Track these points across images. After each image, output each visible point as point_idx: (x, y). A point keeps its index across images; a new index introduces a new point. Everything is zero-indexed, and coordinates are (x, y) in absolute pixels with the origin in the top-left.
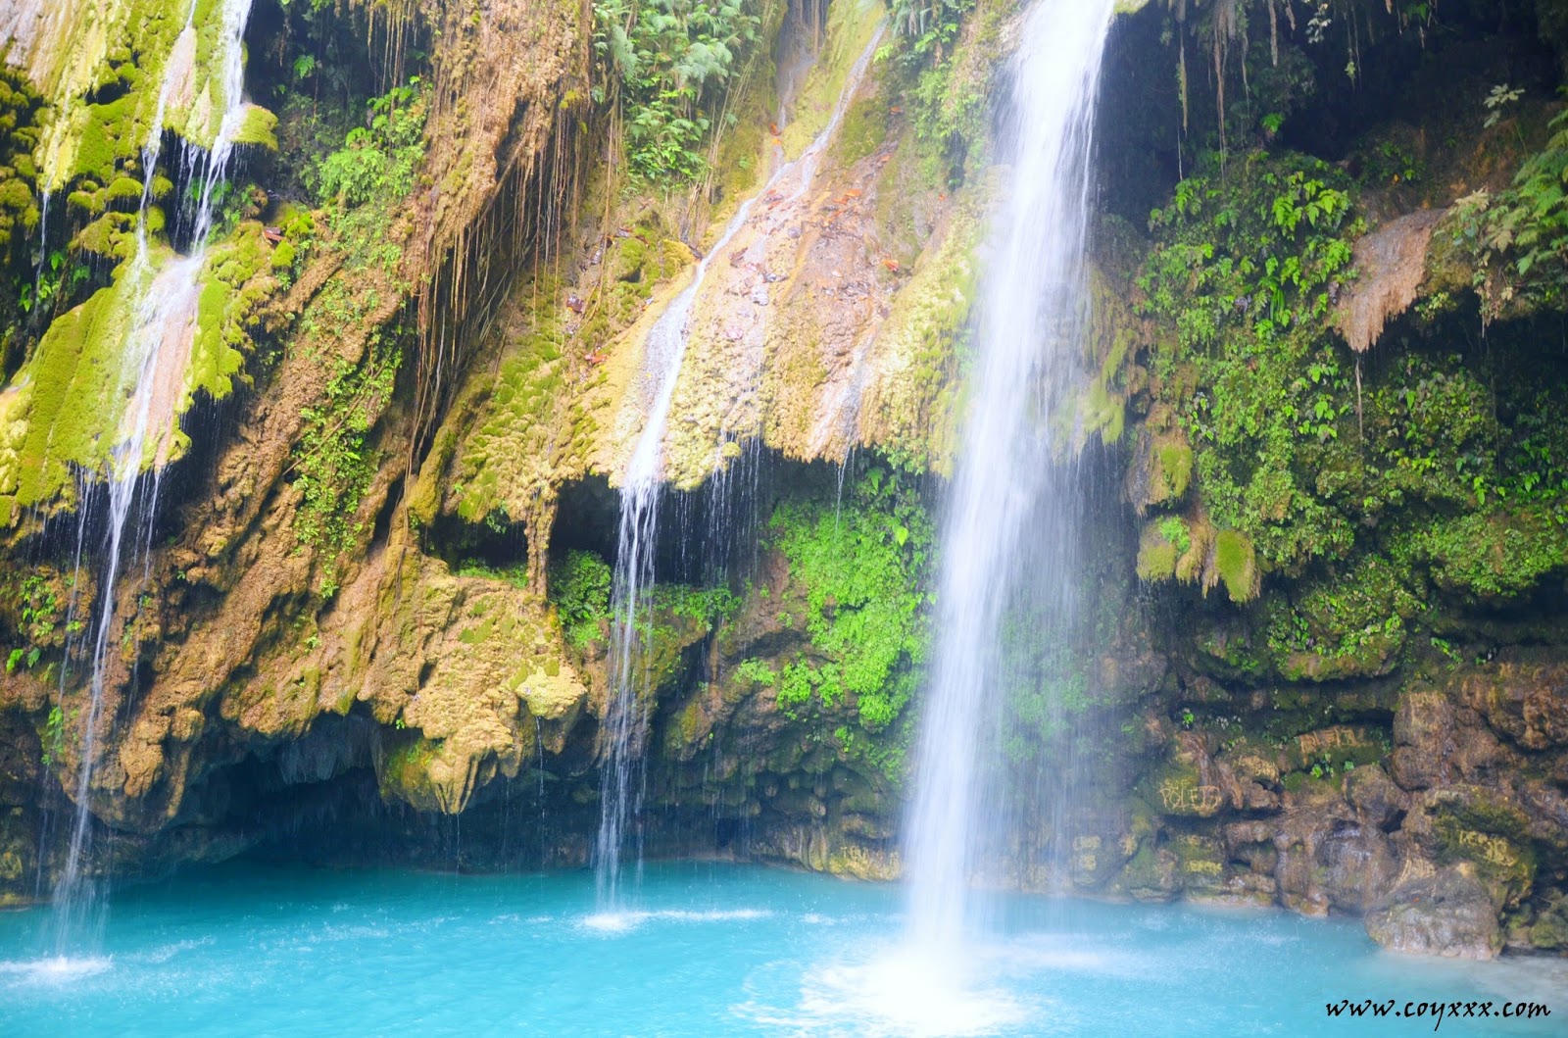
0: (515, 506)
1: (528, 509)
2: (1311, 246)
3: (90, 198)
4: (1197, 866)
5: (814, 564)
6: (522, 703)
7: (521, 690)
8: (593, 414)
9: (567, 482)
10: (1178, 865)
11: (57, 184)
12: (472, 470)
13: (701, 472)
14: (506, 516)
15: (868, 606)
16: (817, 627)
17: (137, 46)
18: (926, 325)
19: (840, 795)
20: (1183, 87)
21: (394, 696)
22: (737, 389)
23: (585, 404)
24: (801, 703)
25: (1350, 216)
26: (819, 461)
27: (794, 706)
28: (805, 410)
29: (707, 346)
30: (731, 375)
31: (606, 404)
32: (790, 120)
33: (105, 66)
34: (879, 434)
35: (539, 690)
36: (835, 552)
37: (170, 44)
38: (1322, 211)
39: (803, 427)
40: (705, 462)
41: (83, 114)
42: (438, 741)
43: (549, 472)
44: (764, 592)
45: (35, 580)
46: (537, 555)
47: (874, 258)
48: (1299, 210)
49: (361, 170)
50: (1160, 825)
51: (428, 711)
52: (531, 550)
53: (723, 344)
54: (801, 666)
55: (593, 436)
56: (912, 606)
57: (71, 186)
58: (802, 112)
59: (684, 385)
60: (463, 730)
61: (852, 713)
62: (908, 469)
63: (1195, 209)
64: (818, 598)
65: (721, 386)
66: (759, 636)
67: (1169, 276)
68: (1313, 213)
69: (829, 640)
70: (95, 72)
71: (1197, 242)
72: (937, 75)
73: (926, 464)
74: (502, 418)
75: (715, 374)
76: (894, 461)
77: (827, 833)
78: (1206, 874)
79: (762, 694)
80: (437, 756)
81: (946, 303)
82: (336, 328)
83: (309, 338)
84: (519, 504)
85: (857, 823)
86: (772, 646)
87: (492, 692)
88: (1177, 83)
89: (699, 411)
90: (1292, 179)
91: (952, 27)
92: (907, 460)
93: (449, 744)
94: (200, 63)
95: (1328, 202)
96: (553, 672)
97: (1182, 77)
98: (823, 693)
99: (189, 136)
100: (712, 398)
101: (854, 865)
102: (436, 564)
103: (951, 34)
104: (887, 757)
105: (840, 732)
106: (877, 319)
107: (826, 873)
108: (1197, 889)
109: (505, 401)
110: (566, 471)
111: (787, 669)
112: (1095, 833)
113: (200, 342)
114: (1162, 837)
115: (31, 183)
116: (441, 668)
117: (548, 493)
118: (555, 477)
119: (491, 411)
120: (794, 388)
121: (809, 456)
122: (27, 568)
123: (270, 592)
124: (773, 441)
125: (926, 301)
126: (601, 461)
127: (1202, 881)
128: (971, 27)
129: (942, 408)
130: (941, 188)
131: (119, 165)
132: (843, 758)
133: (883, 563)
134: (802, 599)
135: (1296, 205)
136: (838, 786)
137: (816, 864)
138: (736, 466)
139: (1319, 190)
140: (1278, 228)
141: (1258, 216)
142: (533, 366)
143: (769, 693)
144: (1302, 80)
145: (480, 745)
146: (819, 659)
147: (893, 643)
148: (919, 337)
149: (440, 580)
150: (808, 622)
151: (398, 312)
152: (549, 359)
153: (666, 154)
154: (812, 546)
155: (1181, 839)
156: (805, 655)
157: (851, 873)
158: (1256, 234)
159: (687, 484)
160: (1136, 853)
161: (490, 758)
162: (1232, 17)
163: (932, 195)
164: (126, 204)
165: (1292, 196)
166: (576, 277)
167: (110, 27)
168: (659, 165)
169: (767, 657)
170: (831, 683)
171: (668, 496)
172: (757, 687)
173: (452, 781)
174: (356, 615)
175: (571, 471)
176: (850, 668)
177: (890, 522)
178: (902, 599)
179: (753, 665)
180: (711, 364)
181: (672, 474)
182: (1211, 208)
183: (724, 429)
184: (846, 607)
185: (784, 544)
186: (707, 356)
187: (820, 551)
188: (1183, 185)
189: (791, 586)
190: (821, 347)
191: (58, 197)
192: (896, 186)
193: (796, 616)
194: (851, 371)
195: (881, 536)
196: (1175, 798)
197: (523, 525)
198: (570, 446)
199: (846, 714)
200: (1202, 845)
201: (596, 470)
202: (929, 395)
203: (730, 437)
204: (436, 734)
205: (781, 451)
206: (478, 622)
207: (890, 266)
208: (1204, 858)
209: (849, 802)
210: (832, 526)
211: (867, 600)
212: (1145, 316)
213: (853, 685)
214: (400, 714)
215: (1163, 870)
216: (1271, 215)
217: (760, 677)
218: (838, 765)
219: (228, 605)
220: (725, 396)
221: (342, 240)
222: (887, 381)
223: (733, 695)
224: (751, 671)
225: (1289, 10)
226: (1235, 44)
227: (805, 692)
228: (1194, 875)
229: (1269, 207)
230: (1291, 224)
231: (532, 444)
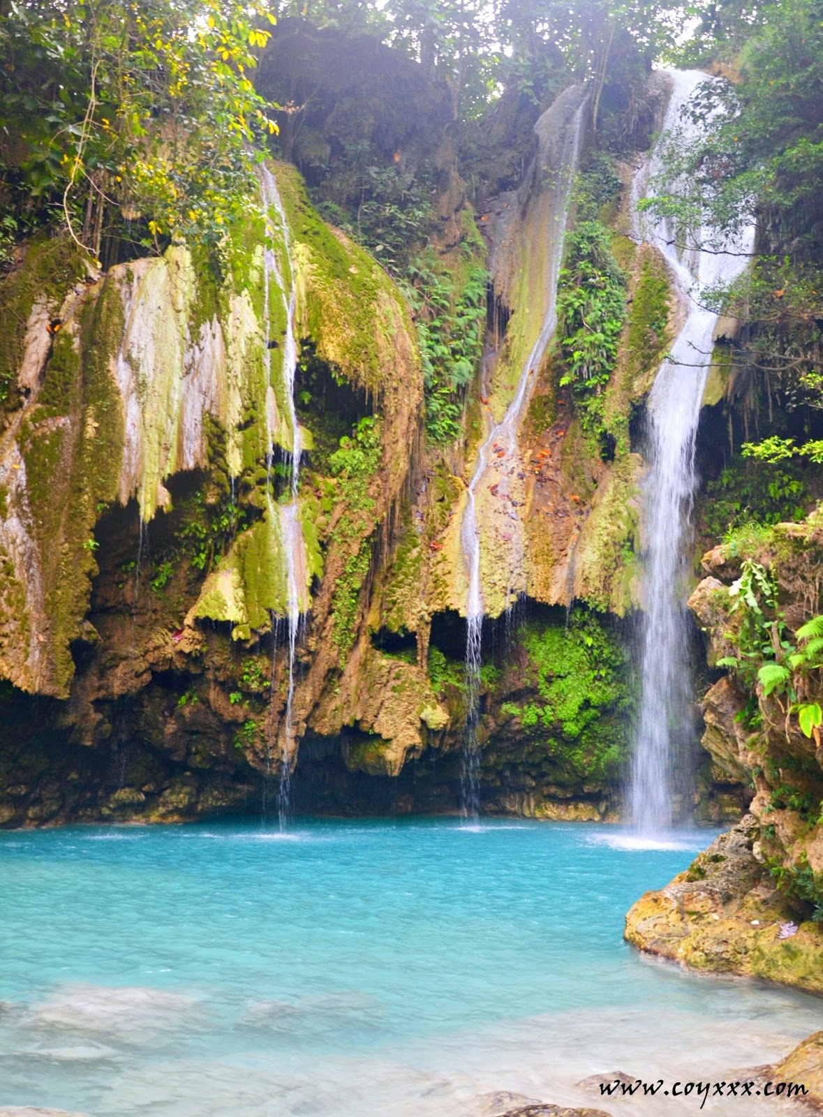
0: (412, 624)
1: (418, 626)
2: (786, 508)
3: (251, 479)
4: (729, 810)
5: (541, 653)
6: (423, 722)
7: (423, 716)
8: (445, 578)
9: (436, 612)
10: (720, 808)
11: (237, 474)
12: (391, 606)
13: (501, 609)
14: (407, 629)
15: (569, 676)
16: (542, 686)
17: (254, 399)
18: (605, 539)
19: (544, 775)
20: (731, 434)
21: (370, 718)
22: (512, 566)
23: (439, 572)
24: (533, 726)
25: (804, 495)
26: (557, 605)
27: (529, 727)
28: (547, 579)
29: (492, 543)
30: (509, 559)
31: (450, 573)
32: (490, 393)
33: (243, 411)
34: (584, 592)
35: (431, 717)
36: (554, 649)
37: (264, 396)
38: (791, 491)
39: (547, 587)
40: (502, 604)
41: (239, 436)
42: (389, 740)
43: (426, 608)
44: (515, 668)
45: (251, 662)
46: (422, 649)
47: (567, 496)
48: (781, 491)
49: (355, 462)
50: (710, 789)
51: (384, 726)
52: (419, 646)
53: (502, 542)
54: (533, 706)
55: (447, 589)
56: (592, 677)
57: (243, 474)
58: (496, 389)
59: (484, 563)
60: (401, 735)
61: (558, 731)
62: (598, 610)
63: (732, 485)
64: (545, 672)
65: (505, 565)
66: (513, 690)
67: (719, 517)
68: (787, 492)
69: (550, 693)
70: (240, 414)
71: (731, 501)
72: (598, 401)
73: (608, 608)
74: (400, 579)
75: (500, 558)
76: (591, 606)
77: (534, 796)
78: (734, 813)
79: (514, 720)
80: (388, 748)
81: (615, 528)
82: (348, 540)
83: (336, 544)
84: (414, 623)
85: (553, 790)
86: (517, 696)
87: (409, 716)
88: (728, 432)
89: (496, 577)
90: (777, 473)
91: (606, 377)
92: (597, 606)
93: (394, 742)
94: (279, 406)
95: (794, 488)
96: (434, 708)
97: (730, 429)
98: (544, 720)
99: (284, 446)
100: (501, 571)
101: (549, 813)
102: (378, 653)
103: (605, 380)
104: (574, 754)
105: (551, 741)
106: (576, 531)
107: (534, 818)
108: (730, 821)
109: (400, 569)
110: (436, 607)
111: (526, 707)
112: (680, 793)
113: (308, 550)
114: (711, 796)
115: (226, 472)
116: (386, 704)
117: (428, 618)
118: (430, 610)
119: (393, 575)
120: (539, 567)
121: (552, 602)
122: (248, 657)
123: (327, 667)
124: (531, 594)
125: (603, 525)
126: (455, 603)
127: (732, 817)
128: (616, 377)
129: (617, 581)
130: (598, 458)
131: (258, 461)
132: (550, 755)
133: (578, 655)
134: (536, 672)
135: (780, 488)
136: (544, 770)
137: (527, 813)
138: (516, 605)
139: (790, 480)
140: (771, 498)
141: (761, 490)
142: (409, 551)
143: (517, 720)
144: (782, 424)
145: (409, 743)
146: (543, 703)
147: (583, 696)
148: (602, 544)
149: (384, 661)
150: (538, 683)
151: (374, 532)
152: (415, 546)
153: (444, 424)
154: (540, 645)
155: (720, 796)
156: (535, 701)
157: (547, 817)
158: (761, 499)
159: (495, 615)
160: (699, 803)
161: (412, 749)
162: (752, 400)
163: (593, 461)
164: (261, 482)
165: (777, 484)
166: (416, 499)
167: (240, 389)
168: (441, 432)
169: (515, 701)
170: (548, 714)
171: (487, 622)
172: (513, 716)
173: (396, 760)
174: (353, 678)
175: (439, 607)
176: (560, 708)
177: (582, 634)
178: (587, 673)
179: (509, 706)
180: (498, 553)
181: (488, 610)
182: (739, 485)
183: (509, 588)
184: (560, 677)
185: (525, 643)
186: (494, 548)
187: (545, 647)
188: (725, 472)
189: (530, 665)
190: (551, 546)
191: (237, 479)
192: (572, 454)
193: (532, 680)
194: (568, 559)
195: (578, 642)
196: (719, 775)
197: (415, 633)
198: (435, 595)
199: (556, 730)
200: (731, 799)
201: (452, 608)
202: (608, 575)
203: (512, 592)
204: (389, 737)
205: (534, 599)
206: (399, 682)
207: (575, 500)
208: (732, 805)
209: (551, 778)
210: (552, 636)
211: (569, 673)
212: (707, 536)
213: (561, 716)
214: (372, 727)
215: (714, 812)
216: (768, 491)
217: (513, 712)
218: (547, 759)
219: (311, 674)
220: (507, 570)
221: (347, 495)
222: (587, 566)
223: (500, 721)
224: (509, 708)
225: (777, 396)
226: (753, 413)
227: (534, 720)
228: (728, 814)
229: (766, 487)
230: (778, 497)
231: (414, 591)
